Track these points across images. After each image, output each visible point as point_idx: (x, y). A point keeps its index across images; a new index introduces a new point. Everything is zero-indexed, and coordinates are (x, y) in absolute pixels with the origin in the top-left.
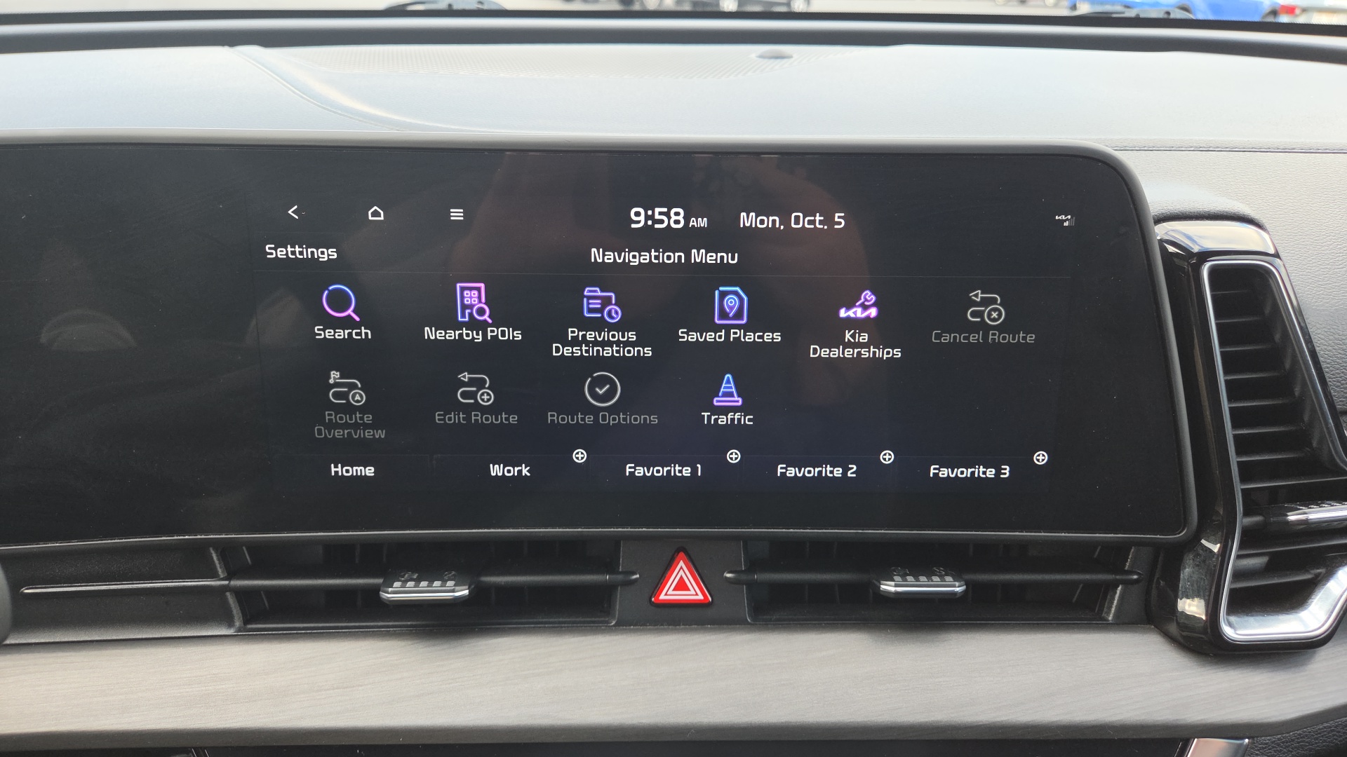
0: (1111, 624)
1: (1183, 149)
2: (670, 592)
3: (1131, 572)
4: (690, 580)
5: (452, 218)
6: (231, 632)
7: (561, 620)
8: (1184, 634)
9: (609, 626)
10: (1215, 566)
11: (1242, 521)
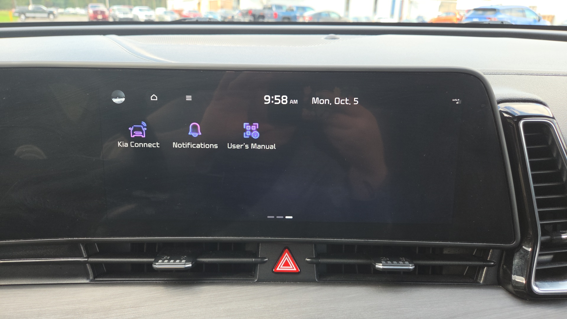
0: (481, 285)
1: (510, 74)
2: (281, 267)
3: (490, 261)
4: (290, 262)
5: (187, 100)
6: (88, 281)
7: (233, 279)
8: (516, 290)
9: (254, 282)
10: (529, 259)
11: (540, 239)
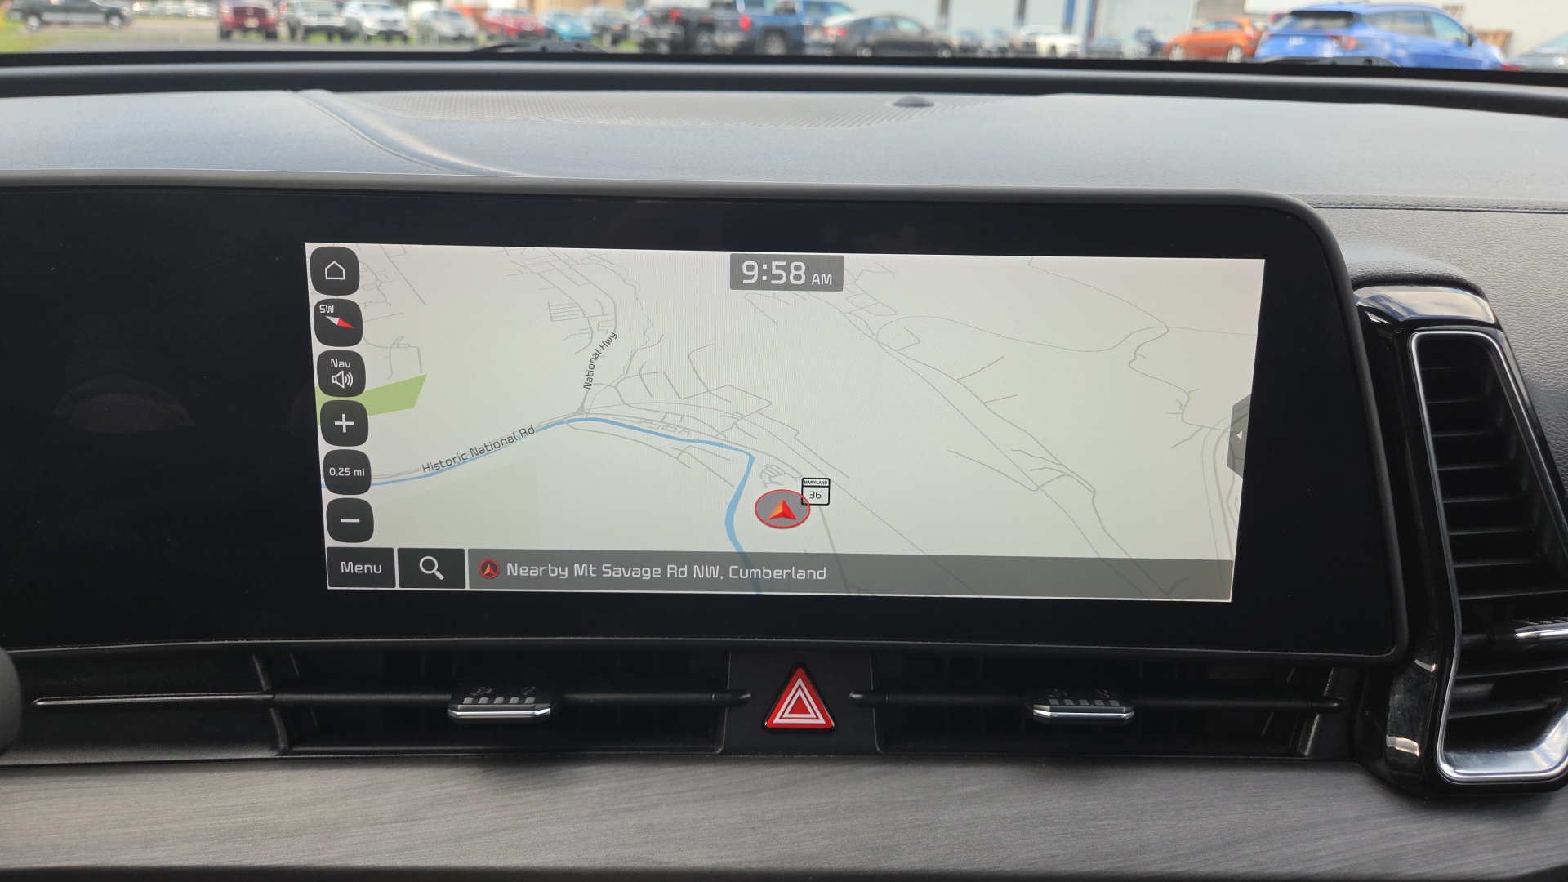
0: (1307, 760)
1: (1386, 207)
2: (786, 715)
3: (1330, 699)
4: (809, 702)
6: (273, 754)
7: (658, 746)
8: (1395, 772)
9: (715, 755)
10: (1430, 692)
11: (1460, 640)
